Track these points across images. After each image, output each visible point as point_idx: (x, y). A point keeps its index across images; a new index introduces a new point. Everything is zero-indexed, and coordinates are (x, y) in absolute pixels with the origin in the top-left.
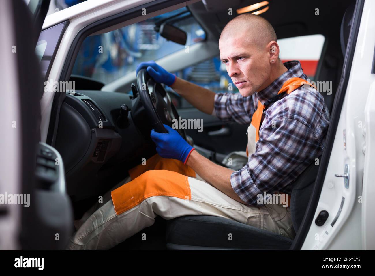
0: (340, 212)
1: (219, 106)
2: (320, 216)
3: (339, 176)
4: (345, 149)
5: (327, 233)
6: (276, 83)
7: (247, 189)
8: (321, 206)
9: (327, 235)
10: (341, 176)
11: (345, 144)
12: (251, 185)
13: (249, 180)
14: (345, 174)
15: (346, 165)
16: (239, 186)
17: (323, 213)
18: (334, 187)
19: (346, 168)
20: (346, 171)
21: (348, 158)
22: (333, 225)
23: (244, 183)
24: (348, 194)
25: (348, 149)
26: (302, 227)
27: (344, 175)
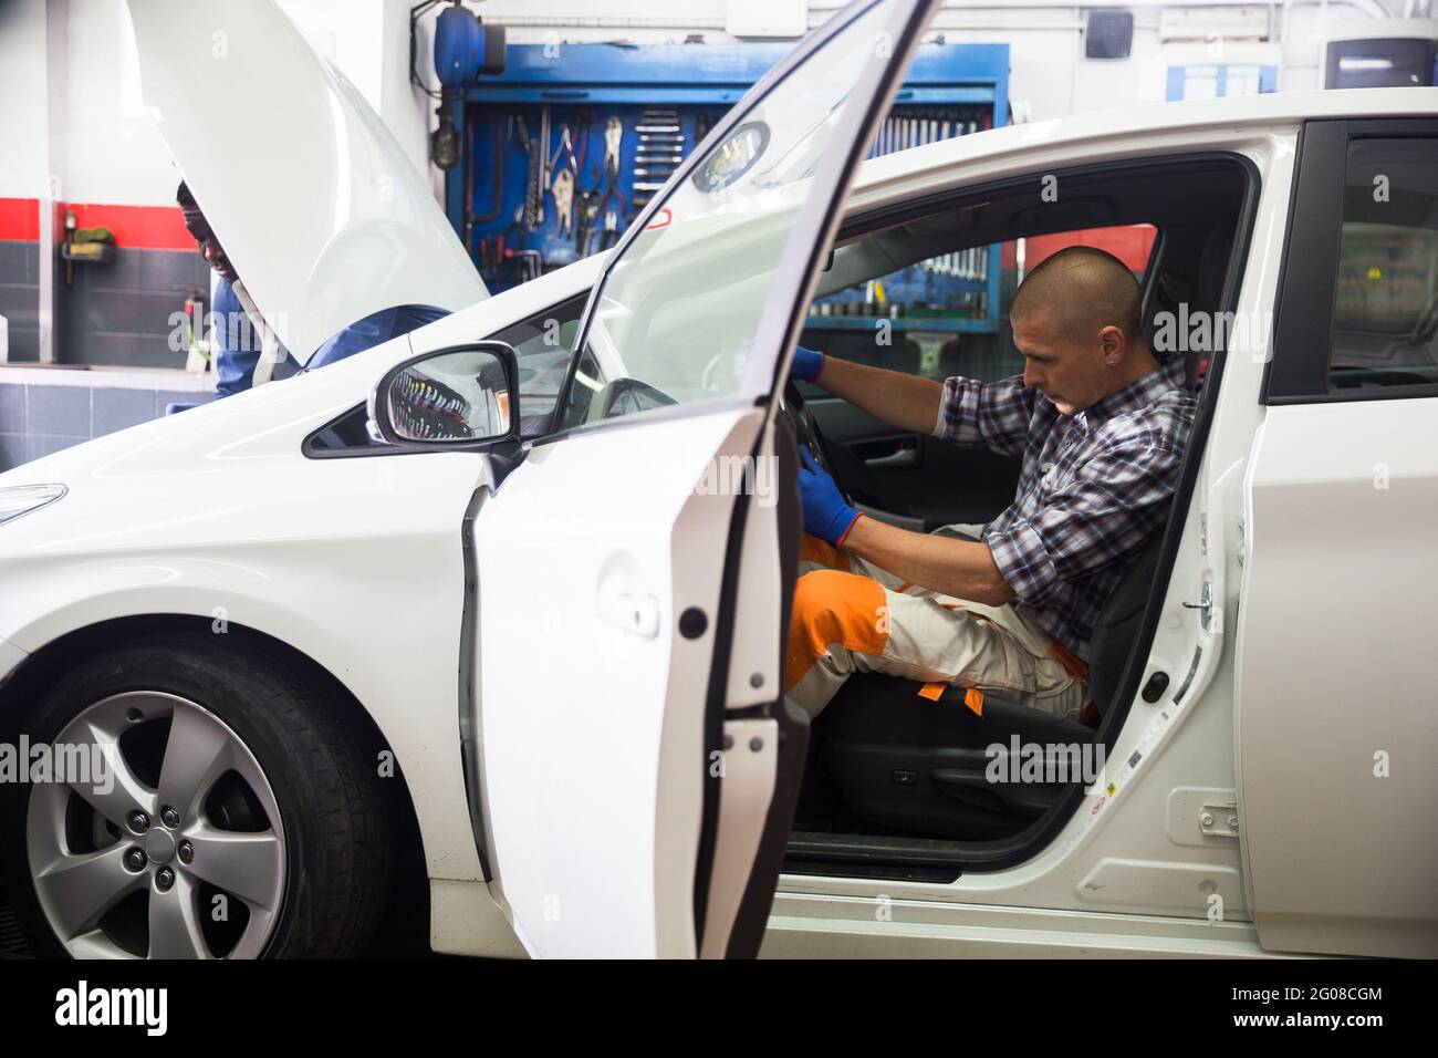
0: (1191, 676)
1: (959, 417)
2: (1151, 682)
3: (1190, 607)
4: (1205, 553)
5: (1165, 716)
6: (1131, 390)
7: (1035, 569)
8: (1155, 663)
9: (1164, 721)
10: (1196, 607)
11: (1204, 541)
12: (1044, 562)
13: (1042, 550)
14: (1204, 601)
15: (1206, 584)
16: (1017, 563)
17: (1159, 677)
18: (1180, 627)
19: (1204, 589)
20: (1206, 595)
21: (1209, 571)
22: (1177, 700)
23: (1029, 556)
24: (1209, 640)
25: (1209, 553)
26: (1114, 705)
27: (1200, 604)
